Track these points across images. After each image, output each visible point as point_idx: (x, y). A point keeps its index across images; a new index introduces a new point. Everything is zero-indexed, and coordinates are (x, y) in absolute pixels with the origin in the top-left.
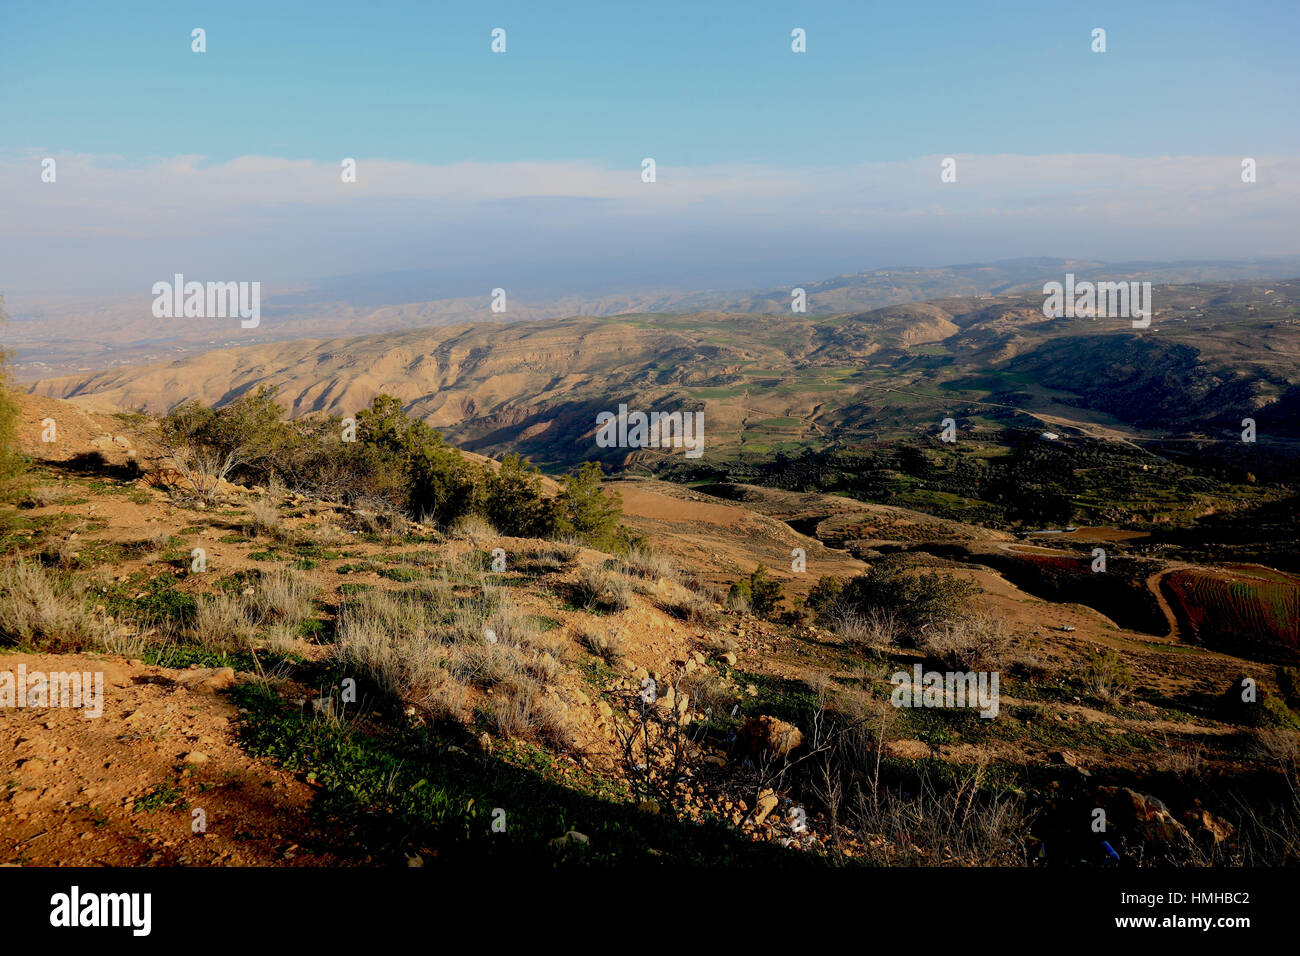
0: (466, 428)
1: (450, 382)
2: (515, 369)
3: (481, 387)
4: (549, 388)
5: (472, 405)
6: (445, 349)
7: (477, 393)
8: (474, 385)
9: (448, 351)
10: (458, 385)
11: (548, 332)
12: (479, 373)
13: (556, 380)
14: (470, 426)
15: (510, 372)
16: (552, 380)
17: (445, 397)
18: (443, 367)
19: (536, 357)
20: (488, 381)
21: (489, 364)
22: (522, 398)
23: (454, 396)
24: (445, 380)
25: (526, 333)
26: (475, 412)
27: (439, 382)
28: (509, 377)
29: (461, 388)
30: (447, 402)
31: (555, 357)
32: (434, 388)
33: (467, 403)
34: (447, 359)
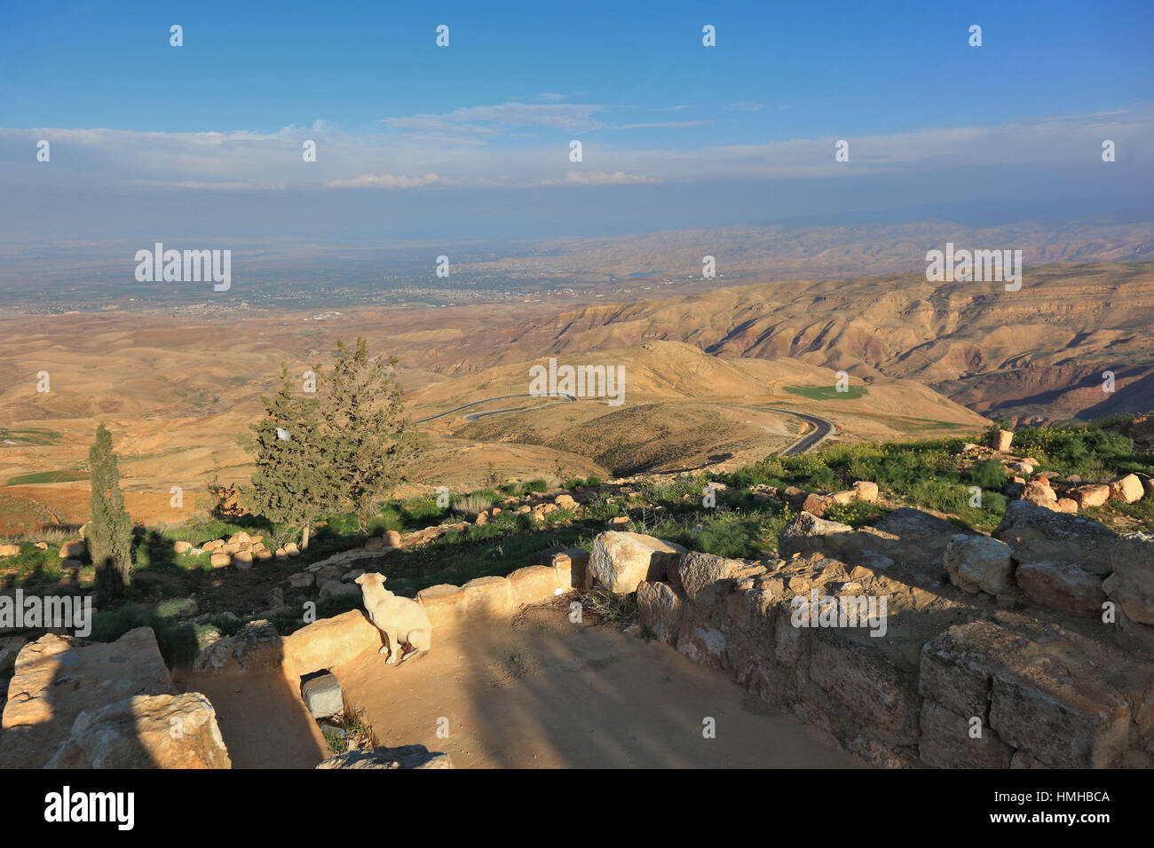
0: (981, 382)
1: (950, 329)
2: (1028, 320)
3: (988, 338)
4: (1073, 344)
5: (978, 356)
6: (943, 295)
7: (986, 343)
8: (981, 335)
9: (947, 298)
10: (960, 333)
11: (1068, 280)
12: (984, 322)
13: (1081, 337)
14: (987, 382)
15: (1022, 323)
16: (1077, 336)
17: (948, 346)
18: (942, 313)
19: (1054, 308)
20: (995, 332)
21: (994, 314)
22: (1039, 352)
23: (958, 346)
24: (943, 328)
25: (1037, 281)
26: (982, 364)
27: (937, 329)
28: (1022, 329)
29: (964, 337)
30: (950, 352)
31: (1079, 308)
32: (932, 335)
33: (972, 355)
34: (946, 305)
